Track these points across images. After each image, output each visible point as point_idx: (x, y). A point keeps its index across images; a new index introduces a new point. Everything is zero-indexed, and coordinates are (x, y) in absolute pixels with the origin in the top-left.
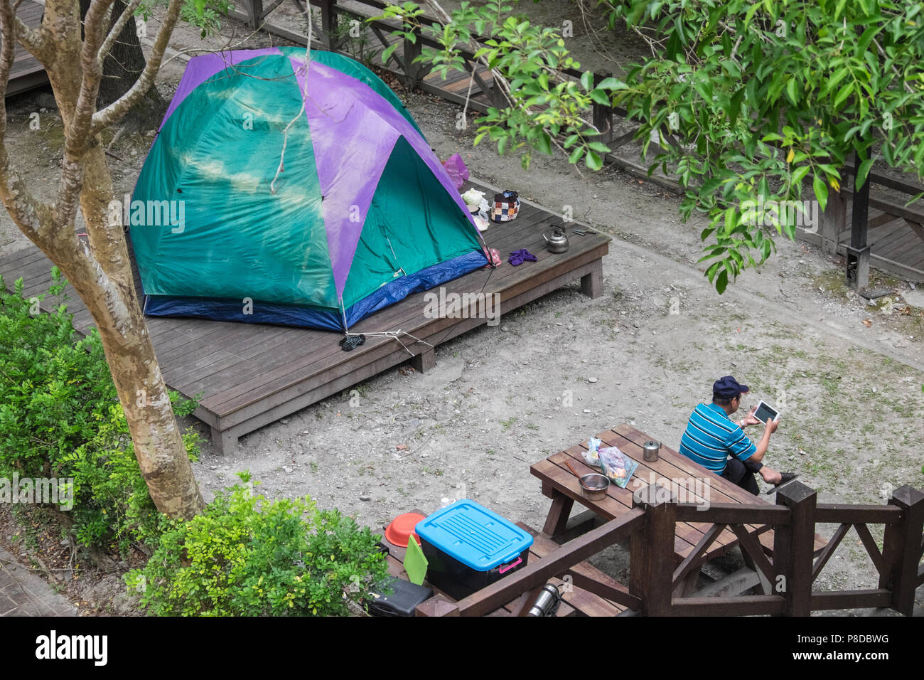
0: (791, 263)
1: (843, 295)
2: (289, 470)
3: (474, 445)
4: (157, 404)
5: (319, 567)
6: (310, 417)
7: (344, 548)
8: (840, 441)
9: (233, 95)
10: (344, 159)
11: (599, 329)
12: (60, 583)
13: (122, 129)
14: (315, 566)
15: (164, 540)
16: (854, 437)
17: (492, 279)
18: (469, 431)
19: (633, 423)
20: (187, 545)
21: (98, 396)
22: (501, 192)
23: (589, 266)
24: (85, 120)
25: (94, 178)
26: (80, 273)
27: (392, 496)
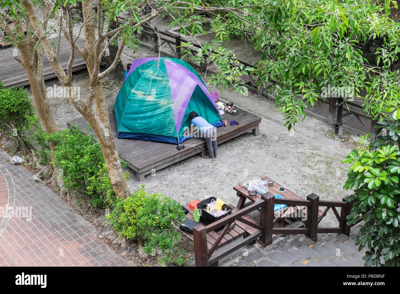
0: (318, 127)
1: (334, 137)
2: (160, 186)
3: (217, 180)
4: (116, 163)
5: (164, 214)
6: (167, 170)
7: (171, 208)
8: (331, 182)
9: (146, 71)
10: (180, 91)
11: (257, 146)
12: (87, 217)
13: (113, 81)
14: (162, 214)
15: (117, 204)
16: (335, 181)
17: (224, 130)
18: (216, 176)
19: (266, 175)
20: (124, 206)
21: (100, 161)
22: (228, 103)
23: (254, 126)
24: (95, 76)
25: (99, 94)
26: (94, 123)
27: (191, 195)
